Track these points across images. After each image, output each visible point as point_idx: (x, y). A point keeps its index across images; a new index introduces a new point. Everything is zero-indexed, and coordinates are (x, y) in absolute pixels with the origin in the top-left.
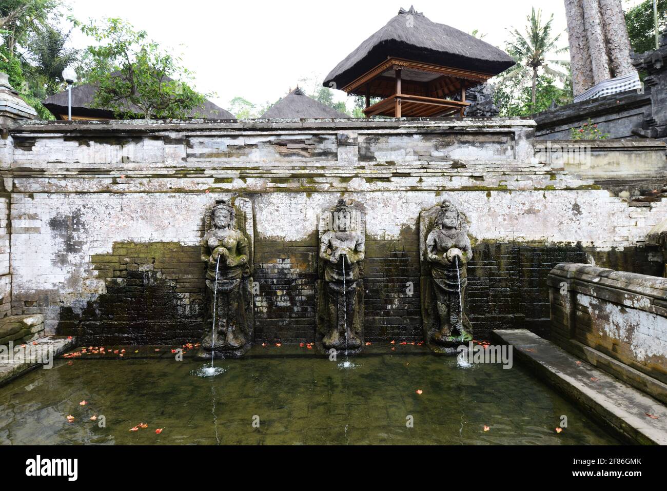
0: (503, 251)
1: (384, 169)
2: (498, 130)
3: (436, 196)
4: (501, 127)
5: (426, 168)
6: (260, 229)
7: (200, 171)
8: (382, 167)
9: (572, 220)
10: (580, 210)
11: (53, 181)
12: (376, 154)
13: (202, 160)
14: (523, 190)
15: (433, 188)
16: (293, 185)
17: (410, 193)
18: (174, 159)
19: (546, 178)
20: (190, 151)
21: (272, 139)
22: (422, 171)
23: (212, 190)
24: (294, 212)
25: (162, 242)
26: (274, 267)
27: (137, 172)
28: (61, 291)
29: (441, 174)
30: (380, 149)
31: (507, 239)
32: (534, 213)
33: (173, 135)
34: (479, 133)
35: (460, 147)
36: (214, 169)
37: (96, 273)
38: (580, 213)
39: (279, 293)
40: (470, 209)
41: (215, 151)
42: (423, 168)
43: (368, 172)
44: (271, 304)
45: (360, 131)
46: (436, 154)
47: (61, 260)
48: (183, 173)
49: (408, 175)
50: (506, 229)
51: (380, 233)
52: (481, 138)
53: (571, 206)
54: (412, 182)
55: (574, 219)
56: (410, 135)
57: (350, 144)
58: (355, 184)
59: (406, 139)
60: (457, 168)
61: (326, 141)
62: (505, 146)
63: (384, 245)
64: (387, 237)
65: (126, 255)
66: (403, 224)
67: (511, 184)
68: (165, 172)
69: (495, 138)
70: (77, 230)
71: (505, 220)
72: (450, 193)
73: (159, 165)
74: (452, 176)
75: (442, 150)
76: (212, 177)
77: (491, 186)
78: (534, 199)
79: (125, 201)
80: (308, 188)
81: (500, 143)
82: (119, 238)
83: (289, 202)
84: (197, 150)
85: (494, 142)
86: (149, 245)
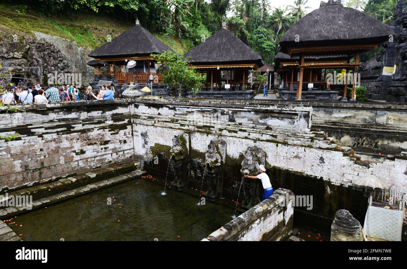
0: (282, 173)
1: (237, 127)
2: (290, 112)
3: (254, 142)
4: (290, 111)
5: (254, 128)
6: (192, 146)
7: (177, 120)
8: (237, 126)
9: (319, 165)
10: (324, 161)
11: (142, 120)
12: (236, 119)
13: (179, 116)
14: (294, 145)
15: (254, 138)
16: (203, 130)
17: (243, 140)
18: (171, 115)
19: (308, 141)
20: (176, 112)
21: (200, 109)
22: (252, 129)
23: (179, 129)
24: (202, 141)
25: (166, 145)
26: (196, 161)
27: (161, 119)
28: (144, 156)
29: (258, 132)
30: (237, 117)
31: (285, 168)
32: (299, 158)
33: (171, 106)
34: (280, 113)
35: (272, 119)
36: (182, 120)
37: (151, 152)
38: (324, 162)
39: (198, 171)
40: (268, 151)
41: (183, 113)
42: (253, 128)
43: (230, 128)
44: (196, 174)
45: (229, 109)
46: (261, 121)
47: (144, 147)
48: (173, 121)
49: (245, 131)
50: (284, 163)
51: (232, 155)
52: (282, 116)
53: (319, 158)
54: (245, 134)
55: (320, 165)
56: (250, 112)
57: (225, 114)
58: (224, 132)
59: (248, 113)
60: (267, 130)
61: (218, 112)
62: (294, 120)
63: (233, 160)
64: (234, 157)
65: (158, 148)
66: (240, 153)
67: (290, 142)
68: (168, 120)
69: (289, 116)
70: (147, 137)
71: (284, 159)
72: (260, 142)
73: (167, 117)
74: (263, 134)
75: (264, 120)
76: (180, 124)
77: (280, 141)
78: (299, 151)
79: (157, 130)
80: (208, 132)
81: (291, 118)
82: (156, 142)
83: (201, 137)
84: (178, 112)
85: (288, 118)
86: (163, 146)
